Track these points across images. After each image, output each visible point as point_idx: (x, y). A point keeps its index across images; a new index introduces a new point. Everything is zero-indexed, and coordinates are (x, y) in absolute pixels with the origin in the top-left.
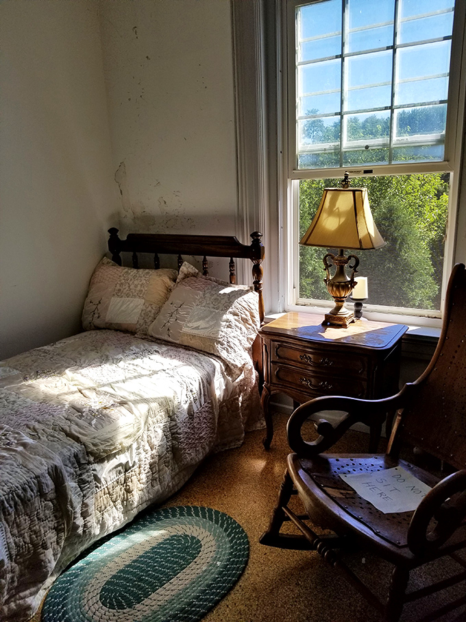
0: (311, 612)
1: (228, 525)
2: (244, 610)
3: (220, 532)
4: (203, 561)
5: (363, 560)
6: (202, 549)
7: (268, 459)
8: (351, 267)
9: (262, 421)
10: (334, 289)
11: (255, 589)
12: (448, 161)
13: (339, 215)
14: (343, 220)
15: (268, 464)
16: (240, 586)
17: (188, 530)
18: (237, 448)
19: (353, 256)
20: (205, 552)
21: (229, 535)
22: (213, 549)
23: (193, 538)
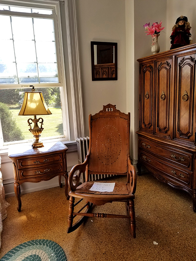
0: (96, 243)
1: (39, 242)
2: (78, 259)
3: (39, 247)
4: (46, 259)
5: (92, 221)
6: (40, 256)
7: (25, 214)
8: (40, 122)
9: (6, 203)
10: (36, 132)
11: (73, 252)
12: (60, 83)
13: (35, 102)
14: (38, 104)
15: (27, 216)
16: (68, 255)
17: (25, 255)
18: (6, 218)
19: (41, 118)
20: (42, 256)
21: (44, 245)
22: (44, 253)
23: (31, 256)
